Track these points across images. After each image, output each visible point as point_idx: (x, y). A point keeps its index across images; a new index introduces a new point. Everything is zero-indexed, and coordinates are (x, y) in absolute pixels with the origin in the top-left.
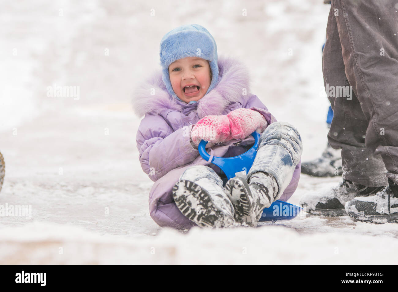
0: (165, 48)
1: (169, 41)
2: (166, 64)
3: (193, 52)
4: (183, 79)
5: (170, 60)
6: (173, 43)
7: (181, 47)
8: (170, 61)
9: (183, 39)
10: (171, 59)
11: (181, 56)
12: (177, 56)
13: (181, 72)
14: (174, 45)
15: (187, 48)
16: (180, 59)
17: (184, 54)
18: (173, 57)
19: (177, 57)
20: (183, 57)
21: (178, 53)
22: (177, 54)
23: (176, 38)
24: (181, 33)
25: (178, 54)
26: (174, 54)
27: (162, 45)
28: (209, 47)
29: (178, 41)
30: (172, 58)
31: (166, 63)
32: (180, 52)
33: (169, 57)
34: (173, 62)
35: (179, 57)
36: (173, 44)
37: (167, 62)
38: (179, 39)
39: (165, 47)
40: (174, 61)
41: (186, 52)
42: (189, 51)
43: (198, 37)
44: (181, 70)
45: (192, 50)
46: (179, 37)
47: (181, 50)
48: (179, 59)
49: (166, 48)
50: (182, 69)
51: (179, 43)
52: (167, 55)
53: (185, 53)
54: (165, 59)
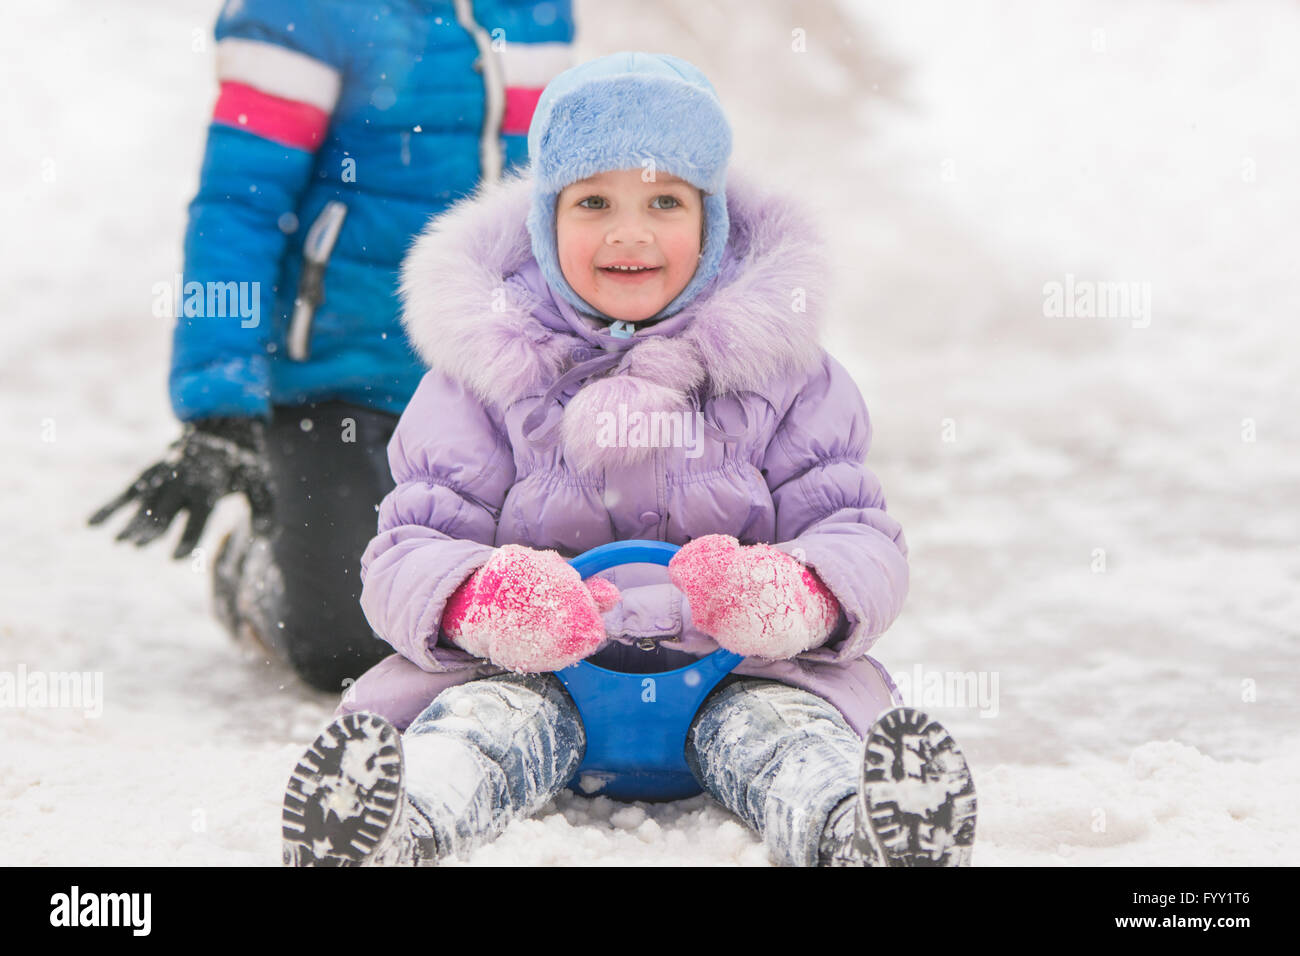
0: (567, 122)
1: (584, 99)
2: (557, 179)
3: (663, 154)
4: (610, 239)
5: (574, 168)
6: (596, 110)
7: (623, 127)
8: (578, 170)
9: (635, 104)
10: (582, 167)
11: (618, 161)
12: (605, 158)
13: (608, 213)
14: (602, 119)
15: (645, 136)
16: (611, 172)
17: (629, 155)
18: (588, 159)
19: (603, 161)
20: (624, 166)
21: (611, 148)
22: (605, 153)
23: (611, 96)
24: (632, 82)
25: (609, 153)
26: (595, 151)
27: (554, 111)
28: (717, 145)
29: (614, 106)
30: (585, 164)
31: (558, 173)
32: (618, 145)
33: (575, 155)
34: (586, 176)
35: (611, 163)
36: (595, 115)
37: (563, 173)
38: (620, 100)
39: (565, 119)
40: (591, 174)
41: (639, 152)
42: (648, 148)
43: (686, 105)
44: (608, 206)
45: (659, 146)
46: (620, 94)
47: (621, 141)
48: (610, 169)
49: (570, 124)
50: (613, 206)
51: (619, 116)
52: (570, 151)
53: (634, 153)
54: (558, 161)
